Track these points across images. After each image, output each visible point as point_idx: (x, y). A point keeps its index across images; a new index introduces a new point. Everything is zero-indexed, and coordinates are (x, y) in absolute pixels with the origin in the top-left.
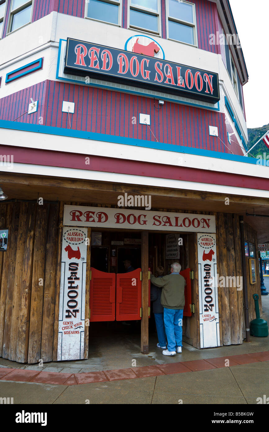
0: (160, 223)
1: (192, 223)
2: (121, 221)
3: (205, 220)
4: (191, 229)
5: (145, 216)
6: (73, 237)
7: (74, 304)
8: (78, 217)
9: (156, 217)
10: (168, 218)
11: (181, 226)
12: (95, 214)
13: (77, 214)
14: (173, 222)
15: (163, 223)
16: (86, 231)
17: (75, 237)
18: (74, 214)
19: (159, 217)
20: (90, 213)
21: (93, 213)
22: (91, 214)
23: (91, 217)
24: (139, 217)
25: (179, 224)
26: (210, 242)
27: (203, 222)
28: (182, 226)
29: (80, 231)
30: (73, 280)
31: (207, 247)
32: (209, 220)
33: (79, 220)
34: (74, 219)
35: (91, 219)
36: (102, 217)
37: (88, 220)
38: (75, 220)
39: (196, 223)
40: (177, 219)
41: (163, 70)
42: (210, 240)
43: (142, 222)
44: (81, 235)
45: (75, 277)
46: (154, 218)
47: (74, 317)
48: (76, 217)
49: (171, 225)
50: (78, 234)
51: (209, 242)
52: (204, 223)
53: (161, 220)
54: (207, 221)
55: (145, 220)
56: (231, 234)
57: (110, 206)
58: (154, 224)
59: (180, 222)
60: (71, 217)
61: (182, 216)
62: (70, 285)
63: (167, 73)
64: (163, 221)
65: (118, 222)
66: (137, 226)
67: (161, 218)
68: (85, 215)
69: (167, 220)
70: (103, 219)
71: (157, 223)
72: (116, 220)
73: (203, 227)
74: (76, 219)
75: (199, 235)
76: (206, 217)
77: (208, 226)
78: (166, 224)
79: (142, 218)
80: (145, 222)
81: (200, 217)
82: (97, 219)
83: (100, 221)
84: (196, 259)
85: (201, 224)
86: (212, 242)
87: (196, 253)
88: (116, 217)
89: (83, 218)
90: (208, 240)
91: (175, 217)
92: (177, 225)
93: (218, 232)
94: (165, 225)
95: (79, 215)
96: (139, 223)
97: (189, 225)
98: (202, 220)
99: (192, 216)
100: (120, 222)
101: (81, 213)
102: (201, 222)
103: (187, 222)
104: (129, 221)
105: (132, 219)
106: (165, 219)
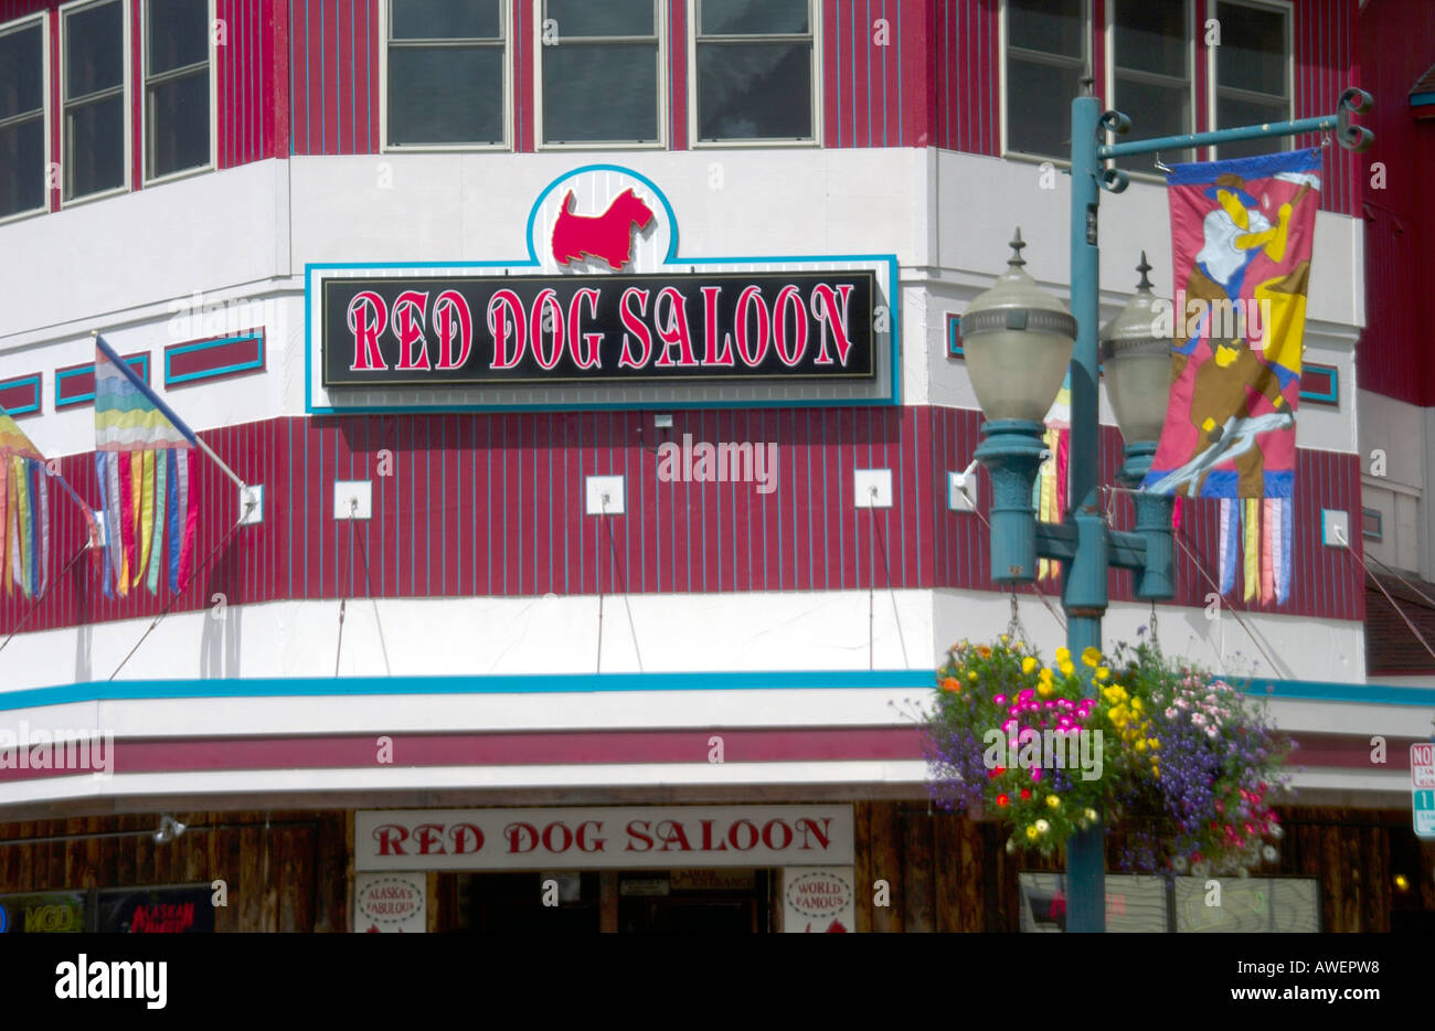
0: (650, 843)
1: (760, 836)
2: (525, 844)
3: (811, 825)
4: (761, 857)
5: (599, 826)
6: (382, 901)
8: (395, 843)
9: (635, 828)
10: (678, 828)
11: (723, 847)
12: (446, 831)
13: (394, 835)
14: (696, 838)
15: (658, 844)
16: (421, 883)
17: (390, 900)
18: (384, 839)
19: (647, 826)
20: (431, 830)
21: (440, 829)
22: (433, 833)
23: (434, 841)
24: (581, 830)
25: (715, 843)
26: (832, 896)
27: (806, 831)
28: (727, 850)
29: (404, 882)
31: (819, 911)
32: (827, 822)
33: (399, 851)
34: (384, 851)
35: (433, 848)
36: (466, 839)
37: (424, 850)
38: (388, 854)
39: (777, 835)
40: (707, 827)
41: (649, 320)
42: (831, 889)
43: (589, 845)
44: (406, 895)
46: (630, 831)
48: (390, 845)
49: (686, 847)
50: (398, 892)
52: (810, 833)
53: (651, 833)
54: (821, 826)
55: (599, 837)
56: (919, 866)
58: (630, 847)
59: (719, 836)
60: (377, 846)
61: (724, 817)
63: (664, 326)
64: (658, 835)
65: (515, 848)
66: (573, 859)
67: (653, 828)
68: (418, 837)
69: (675, 834)
70: (470, 843)
71: (640, 844)
72: (508, 846)
73: (806, 847)
74: (391, 849)
75: (789, 877)
76: (815, 814)
77: (824, 842)
78: (670, 845)
79: (590, 835)
80: (599, 845)
81: (792, 814)
82: (451, 846)
83: (460, 849)
85: (798, 839)
86: (837, 895)
88: (509, 835)
89: (411, 845)
90: (825, 888)
91: (702, 821)
92: (707, 845)
94: (665, 848)
95: (399, 839)
96: (581, 845)
97: (754, 844)
98: (802, 826)
99: (761, 815)
100: (520, 851)
101: (405, 834)
102: (795, 834)
103: (744, 836)
104: (548, 845)
105: (557, 838)
106: (666, 831)
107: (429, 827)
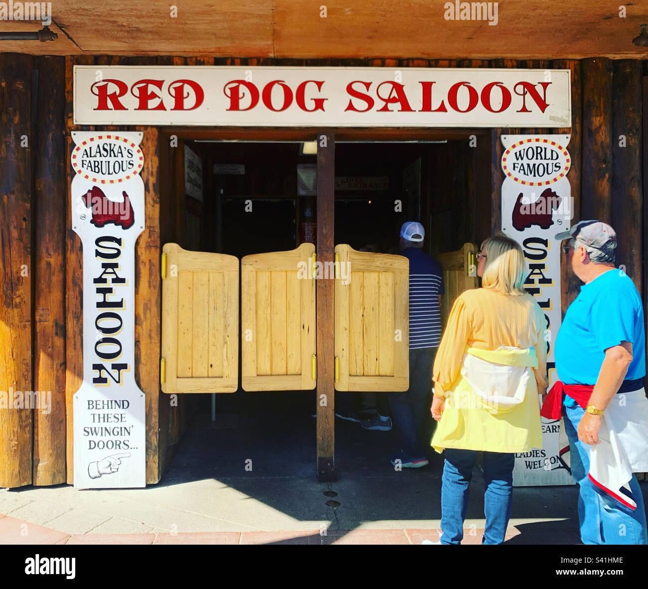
0: (371, 103)
1: (480, 98)
2: (245, 101)
3: (529, 87)
4: (480, 118)
5: (319, 84)
8: (114, 97)
9: (356, 87)
10: (398, 87)
11: (442, 109)
12: (165, 86)
13: (112, 89)
14: (415, 97)
15: (379, 104)
17: (108, 158)
18: (103, 90)
19: (368, 85)
20: (150, 85)
21: (159, 84)
22: (152, 88)
23: (153, 96)
24: (302, 88)
25: (435, 105)
26: (550, 162)
27: (524, 94)
28: (445, 111)
29: (117, 138)
31: (530, 178)
32: (545, 85)
33: (118, 106)
34: (102, 106)
35: (153, 103)
36: (185, 95)
37: (143, 106)
38: (106, 108)
39: (496, 97)
40: (427, 87)
42: (549, 155)
43: (310, 104)
44: (125, 153)
46: (350, 90)
48: (108, 100)
49: (406, 107)
52: (528, 96)
53: (372, 93)
54: (539, 89)
55: (319, 96)
58: (351, 107)
59: (439, 97)
60: (95, 101)
61: (444, 78)
64: (381, 98)
65: (235, 106)
66: (293, 117)
67: (373, 87)
68: (137, 92)
69: (395, 94)
70: (190, 101)
71: (360, 104)
72: (228, 102)
73: (524, 109)
74: (110, 104)
75: (508, 141)
76: (537, 76)
77: (543, 105)
78: (390, 106)
79: (311, 93)
80: (319, 104)
81: (513, 77)
82: (170, 102)
83: (179, 106)
85: (516, 102)
86: (555, 162)
88: (228, 92)
89: (130, 100)
91: (422, 82)
92: (427, 107)
93: (579, 127)
94: (385, 109)
95: (118, 93)
96: (301, 104)
97: (472, 105)
98: (520, 89)
99: (481, 77)
100: (240, 109)
101: (123, 88)
102: (514, 97)
103: (463, 98)
104: (268, 102)
105: (277, 96)
106: (386, 91)
107: (147, 82)
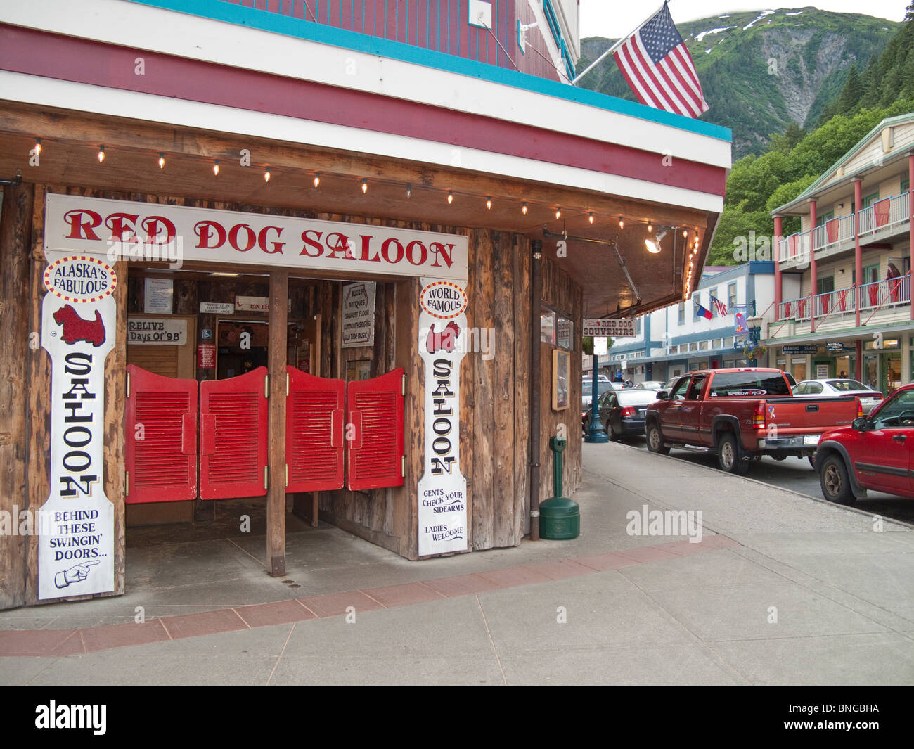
0: (321, 250)
1: (405, 252)
2: (214, 240)
3: (440, 247)
4: (403, 268)
5: (279, 230)
7: (81, 461)
8: (87, 227)
9: (309, 235)
10: (343, 238)
11: (377, 259)
12: (139, 221)
13: (86, 219)
14: (355, 246)
15: (328, 251)
18: (76, 219)
19: (319, 235)
20: (124, 218)
21: (133, 218)
22: (125, 222)
23: (127, 228)
24: (264, 232)
25: (372, 255)
26: (453, 300)
27: (437, 252)
28: (380, 261)
30: (78, 400)
32: (451, 246)
33: (92, 236)
35: (126, 235)
36: (158, 230)
37: (116, 237)
38: (79, 236)
39: (417, 252)
40: (366, 240)
43: (271, 247)
45: (84, 392)
46: (304, 237)
47: (86, 493)
48: (82, 229)
49: (348, 256)
51: (450, 300)
52: (439, 254)
53: (322, 242)
54: (447, 249)
55: (278, 240)
56: (506, 285)
57: (183, 200)
58: (304, 252)
59: (375, 249)
60: (68, 229)
61: (378, 234)
62: (69, 412)
64: (329, 246)
65: (203, 243)
66: (256, 257)
67: (323, 237)
68: (110, 224)
69: (340, 244)
70: (162, 235)
71: (312, 250)
72: (197, 240)
73: (436, 264)
74: (83, 234)
75: (424, 283)
76: (445, 239)
77: (449, 262)
78: (337, 253)
79: (271, 237)
80: (278, 247)
81: (428, 238)
82: (143, 236)
84: (414, 345)
85: (431, 257)
86: (457, 301)
87: (413, 330)
88: (198, 231)
89: (104, 231)
91: (362, 236)
92: (365, 257)
93: (473, 279)
94: (332, 256)
95: (91, 224)
96: (263, 247)
97: (399, 258)
98: (434, 248)
99: (406, 236)
100: (209, 246)
101: (97, 219)
102: (429, 252)
103: (393, 251)
104: (234, 243)
105: (242, 237)
106: (334, 241)
107: (123, 215)
